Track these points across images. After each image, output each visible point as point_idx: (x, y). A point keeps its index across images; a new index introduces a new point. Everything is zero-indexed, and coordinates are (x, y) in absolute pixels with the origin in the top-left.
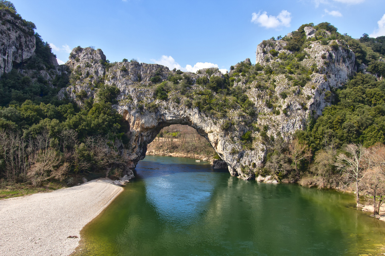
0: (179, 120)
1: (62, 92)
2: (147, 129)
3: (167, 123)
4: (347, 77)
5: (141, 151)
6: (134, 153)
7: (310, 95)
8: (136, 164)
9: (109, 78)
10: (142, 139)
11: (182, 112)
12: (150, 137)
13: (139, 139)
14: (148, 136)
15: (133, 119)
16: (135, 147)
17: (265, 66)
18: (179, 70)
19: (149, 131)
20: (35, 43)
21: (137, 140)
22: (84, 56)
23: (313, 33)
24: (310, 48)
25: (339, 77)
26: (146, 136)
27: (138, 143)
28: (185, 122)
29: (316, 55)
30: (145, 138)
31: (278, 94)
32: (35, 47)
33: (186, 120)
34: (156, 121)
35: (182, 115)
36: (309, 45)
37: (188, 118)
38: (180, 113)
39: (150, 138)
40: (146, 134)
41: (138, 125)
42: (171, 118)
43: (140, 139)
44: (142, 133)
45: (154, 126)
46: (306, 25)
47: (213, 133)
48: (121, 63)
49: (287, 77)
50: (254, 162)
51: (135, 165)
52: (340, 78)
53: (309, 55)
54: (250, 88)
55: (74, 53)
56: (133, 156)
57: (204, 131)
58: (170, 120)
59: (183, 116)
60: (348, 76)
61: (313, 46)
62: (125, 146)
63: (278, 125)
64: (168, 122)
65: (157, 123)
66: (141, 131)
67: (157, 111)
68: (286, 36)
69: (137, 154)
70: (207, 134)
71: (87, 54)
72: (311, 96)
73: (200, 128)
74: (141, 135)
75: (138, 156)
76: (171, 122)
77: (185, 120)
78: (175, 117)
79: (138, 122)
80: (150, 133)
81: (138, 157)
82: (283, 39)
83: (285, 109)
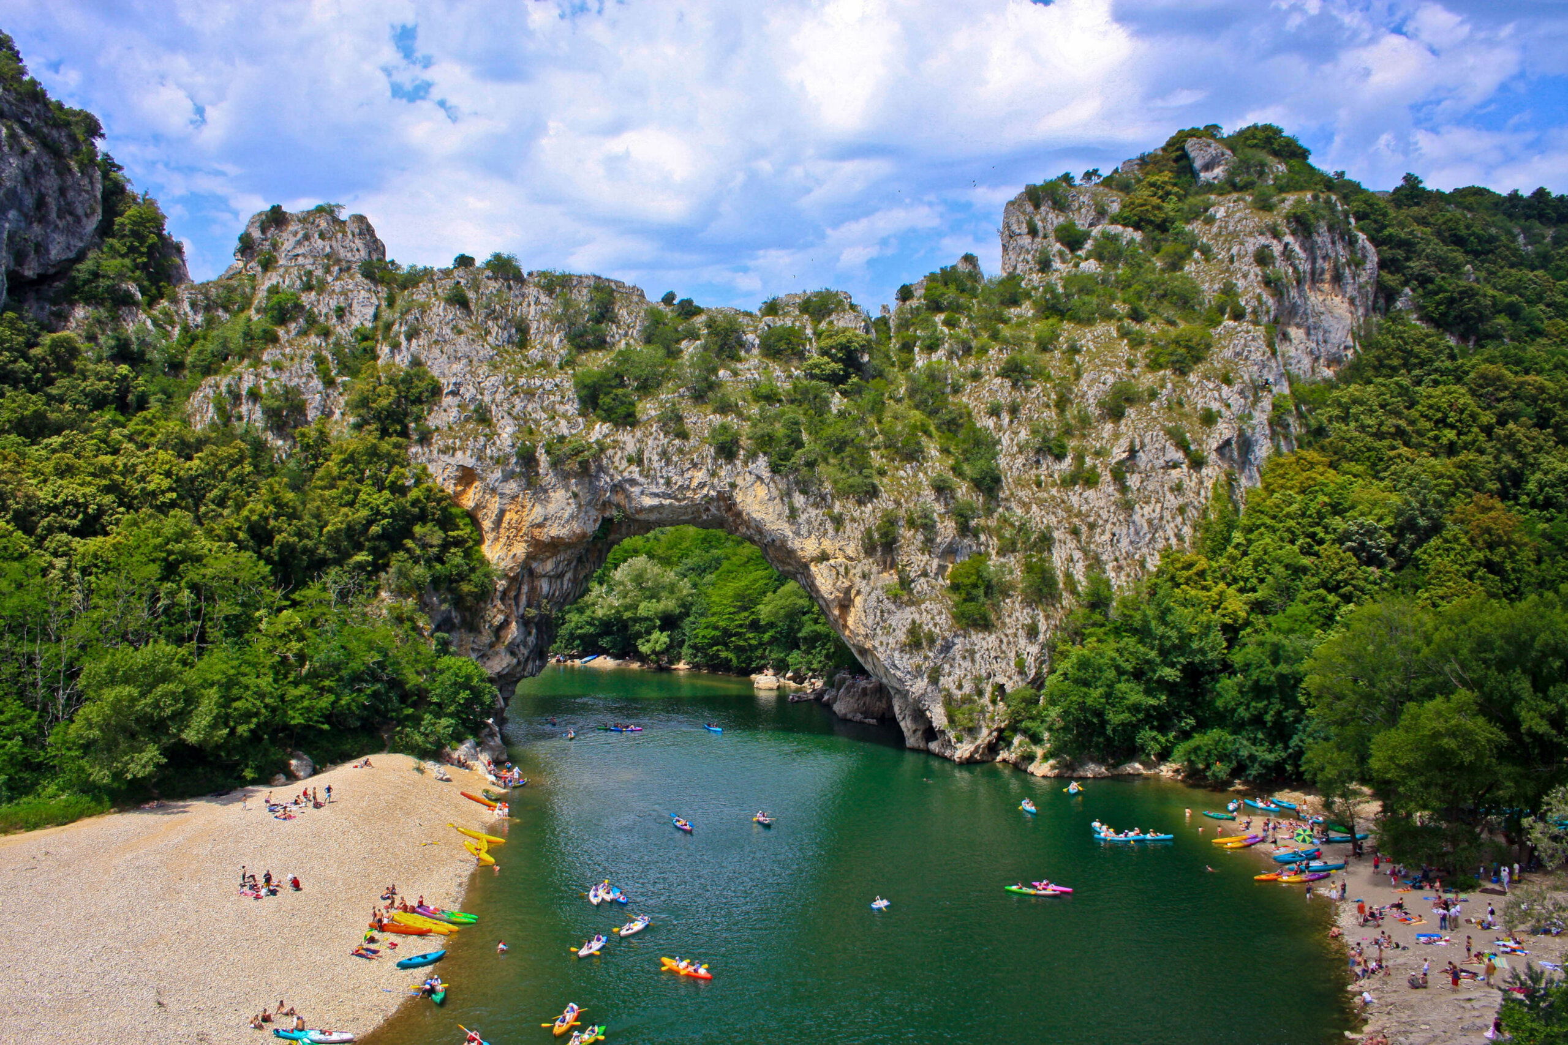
0: (686, 507)
1: (206, 397)
2: (555, 546)
3: (637, 521)
4: (1349, 338)
5: (531, 640)
6: (501, 648)
7: (1215, 406)
8: (506, 695)
9: (398, 334)
10: (533, 589)
11: (700, 474)
12: (566, 579)
13: (520, 589)
14: (561, 576)
15: (494, 505)
16: (505, 624)
17: (1036, 289)
18: (689, 302)
19: (562, 556)
20: (99, 196)
21: (513, 594)
22: (299, 243)
23: (1219, 164)
24: (1210, 221)
25: (1321, 338)
26: (550, 577)
27: (517, 605)
28: (713, 515)
29: (1235, 250)
30: (544, 586)
31: (1091, 401)
32: (100, 211)
33: (718, 508)
34: (594, 514)
35: (702, 485)
36: (1206, 210)
37: (726, 500)
38: (691, 479)
39: (565, 582)
40: (549, 566)
41: (519, 530)
42: (655, 501)
43: (525, 589)
44: (534, 565)
45: (584, 535)
46: (1193, 133)
47: (832, 562)
48: (447, 273)
49: (1124, 333)
50: (1000, 679)
51: (506, 699)
52: (1325, 342)
53: (1206, 251)
54: (976, 376)
55: (256, 234)
56: (497, 660)
57: (791, 553)
58: (652, 509)
59: (705, 491)
60: (1353, 334)
61: (1221, 213)
62: (464, 620)
63: (1092, 527)
64: (642, 516)
65: (595, 521)
66: (530, 557)
67: (598, 472)
68: (1116, 171)
69: (513, 654)
70: (806, 566)
71: (307, 237)
72: (1219, 412)
73: (778, 543)
74: (531, 573)
75: (515, 661)
76: (653, 517)
77: (713, 510)
78: (669, 496)
79: (516, 517)
80: (568, 564)
81: (519, 663)
82: (1108, 182)
83: (1121, 463)
